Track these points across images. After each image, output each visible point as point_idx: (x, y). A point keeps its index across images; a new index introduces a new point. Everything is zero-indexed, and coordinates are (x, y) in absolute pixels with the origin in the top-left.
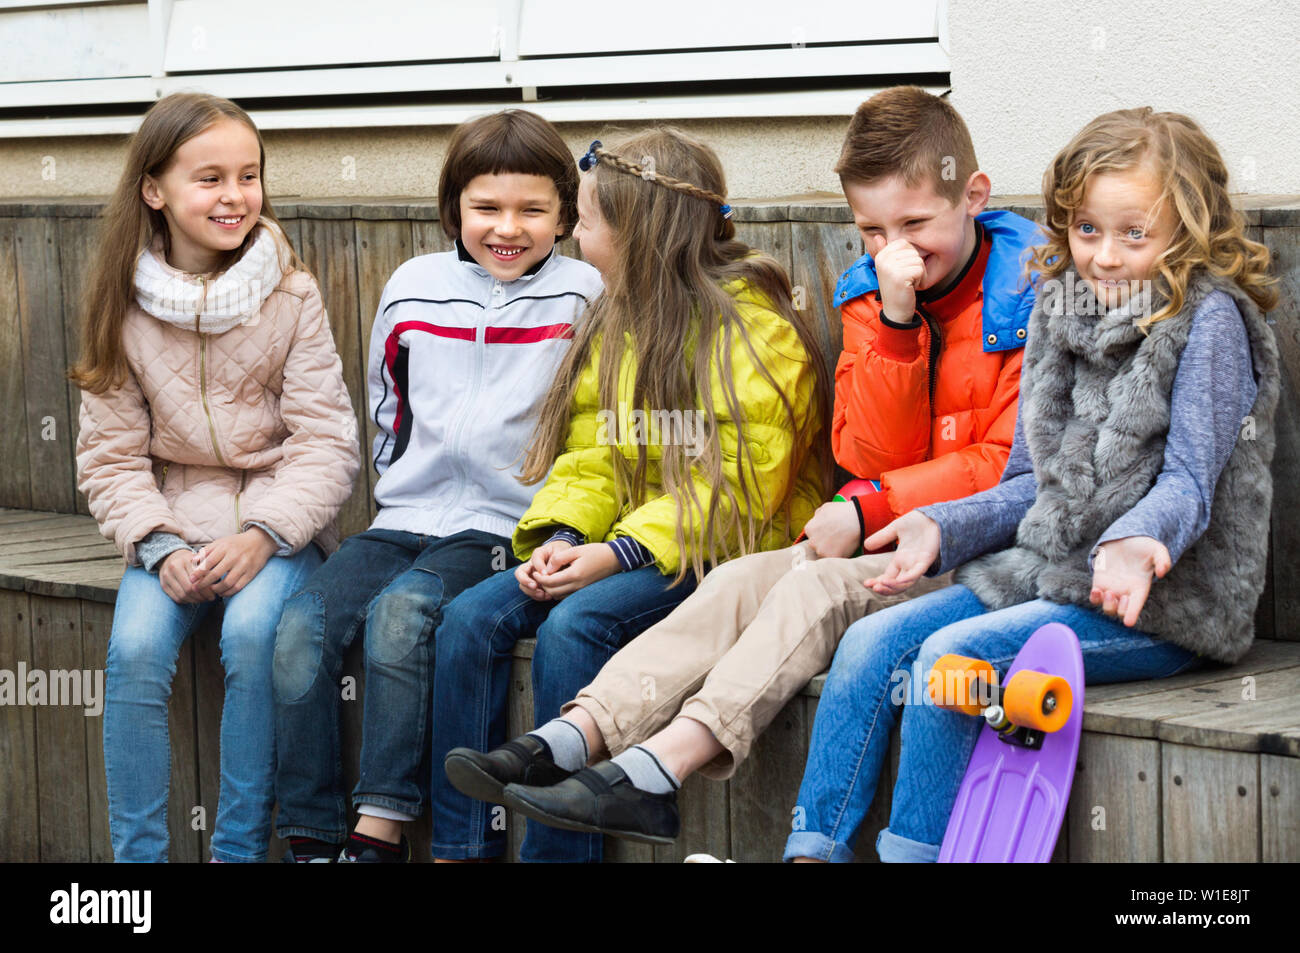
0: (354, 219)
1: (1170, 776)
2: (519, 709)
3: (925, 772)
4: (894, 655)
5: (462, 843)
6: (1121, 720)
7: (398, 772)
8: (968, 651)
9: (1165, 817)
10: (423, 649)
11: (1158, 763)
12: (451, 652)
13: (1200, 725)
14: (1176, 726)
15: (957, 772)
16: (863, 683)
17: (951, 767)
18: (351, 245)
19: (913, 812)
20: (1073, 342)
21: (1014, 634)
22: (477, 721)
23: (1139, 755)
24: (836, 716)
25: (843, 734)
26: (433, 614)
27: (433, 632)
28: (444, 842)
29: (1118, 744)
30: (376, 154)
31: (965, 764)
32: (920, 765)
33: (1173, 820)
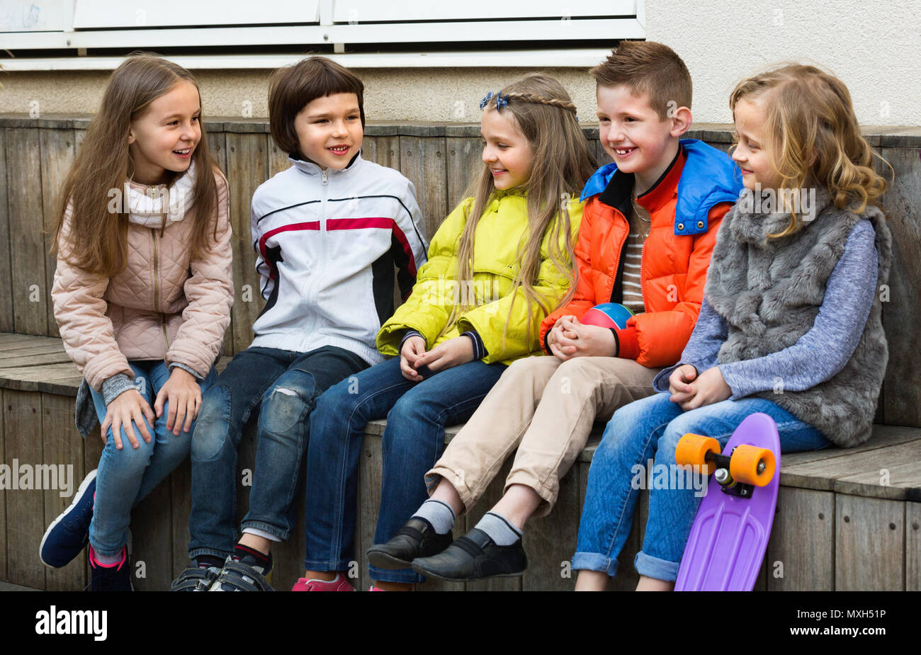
0: (225, 132)
1: (841, 516)
2: (368, 468)
3: (670, 513)
4: (648, 432)
5: (325, 560)
6: (807, 478)
7: (276, 507)
8: (699, 431)
9: (837, 544)
10: (301, 425)
11: (833, 507)
12: (322, 429)
13: (864, 482)
14: (846, 482)
15: (692, 513)
16: (627, 451)
17: (687, 510)
18: (222, 150)
19: (661, 541)
20: (747, 234)
21: (728, 419)
22: (338, 476)
23: (820, 502)
24: (610, 474)
25: (615, 486)
26: (310, 402)
27: (308, 414)
28: (312, 559)
29: (805, 495)
30: (229, 87)
31: (697, 507)
32: (666, 508)
33: (843, 546)
